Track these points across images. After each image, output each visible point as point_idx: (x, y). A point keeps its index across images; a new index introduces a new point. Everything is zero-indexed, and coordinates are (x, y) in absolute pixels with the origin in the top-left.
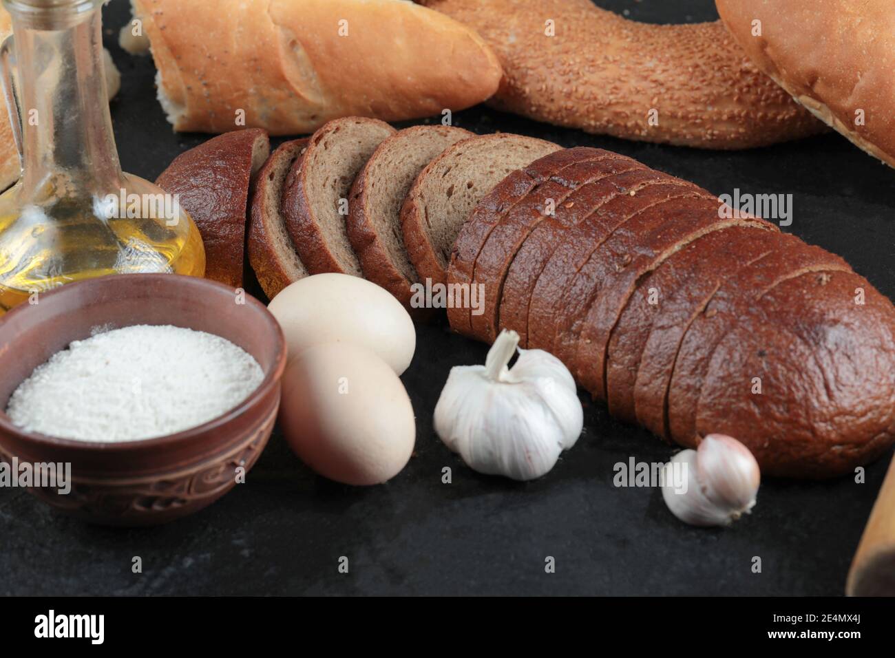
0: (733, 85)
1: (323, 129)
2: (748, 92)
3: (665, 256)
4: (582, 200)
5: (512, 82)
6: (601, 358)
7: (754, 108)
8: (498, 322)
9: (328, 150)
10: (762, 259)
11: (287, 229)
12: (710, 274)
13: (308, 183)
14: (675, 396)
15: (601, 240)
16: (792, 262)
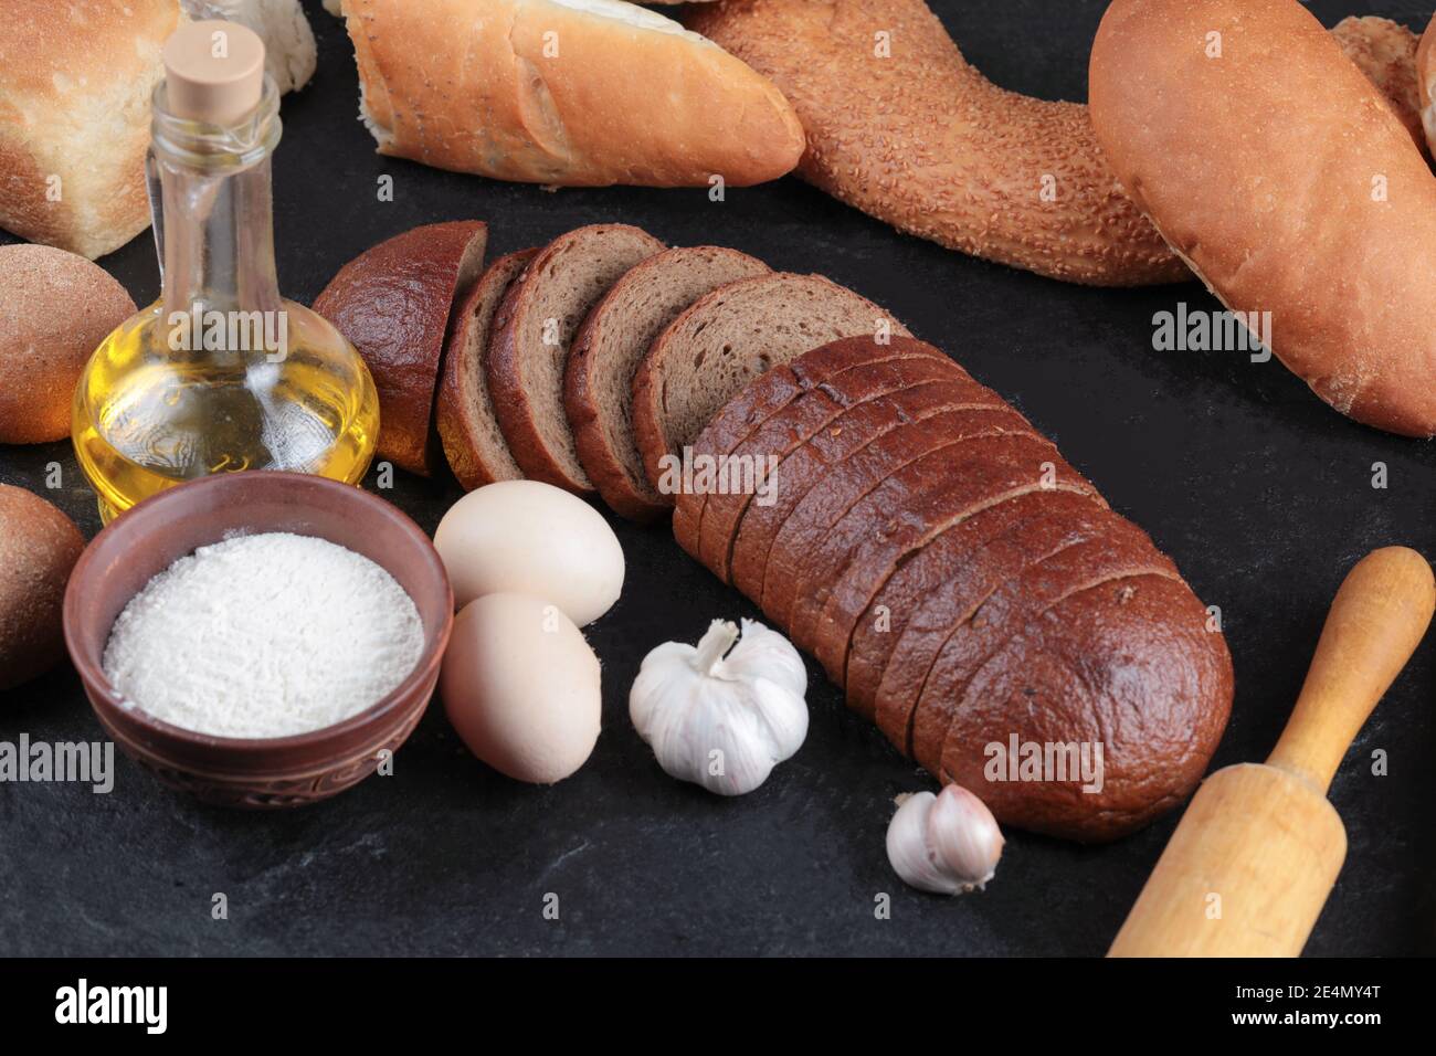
0: (1097, 212)
1: (552, 248)
2: (1116, 224)
3: (938, 530)
4: (852, 427)
5: (818, 155)
6: (844, 646)
7: (1120, 245)
8: (731, 559)
9: (554, 278)
10: (1055, 556)
11: (488, 388)
12: (987, 571)
13: (521, 333)
14: (922, 717)
15: (866, 490)
16: (1091, 565)
